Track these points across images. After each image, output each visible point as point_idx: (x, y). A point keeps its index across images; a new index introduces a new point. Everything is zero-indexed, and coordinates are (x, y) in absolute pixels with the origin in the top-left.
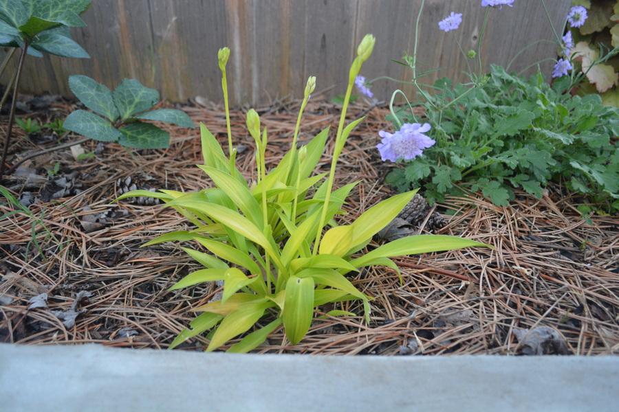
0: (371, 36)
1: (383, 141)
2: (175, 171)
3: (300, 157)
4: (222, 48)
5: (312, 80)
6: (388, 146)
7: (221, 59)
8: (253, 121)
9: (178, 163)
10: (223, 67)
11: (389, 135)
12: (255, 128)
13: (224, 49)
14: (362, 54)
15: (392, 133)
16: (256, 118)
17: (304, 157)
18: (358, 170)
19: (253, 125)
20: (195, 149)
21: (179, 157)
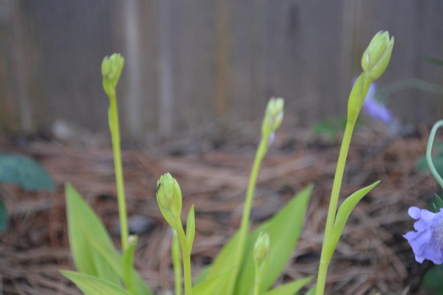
0: (386, 34)
1: (416, 226)
2: (16, 272)
3: (257, 254)
4: (110, 55)
5: (276, 106)
6: (427, 236)
7: (107, 76)
8: (169, 196)
9: (22, 256)
10: (110, 89)
11: (428, 216)
12: (173, 209)
13: (114, 57)
14: (371, 67)
15: (434, 212)
16: (174, 189)
17: (265, 254)
18: (366, 263)
19: (170, 203)
20: (55, 226)
21: (24, 244)
